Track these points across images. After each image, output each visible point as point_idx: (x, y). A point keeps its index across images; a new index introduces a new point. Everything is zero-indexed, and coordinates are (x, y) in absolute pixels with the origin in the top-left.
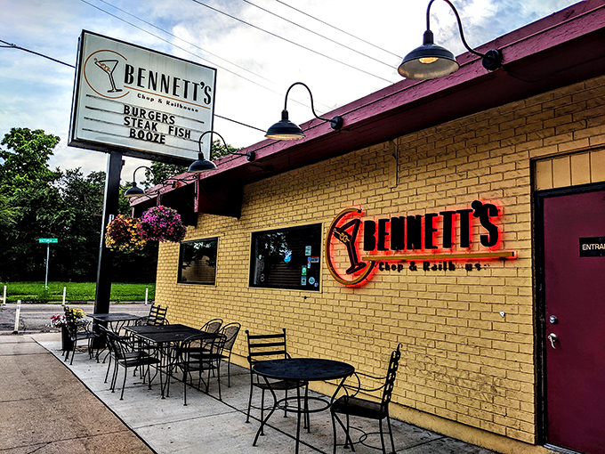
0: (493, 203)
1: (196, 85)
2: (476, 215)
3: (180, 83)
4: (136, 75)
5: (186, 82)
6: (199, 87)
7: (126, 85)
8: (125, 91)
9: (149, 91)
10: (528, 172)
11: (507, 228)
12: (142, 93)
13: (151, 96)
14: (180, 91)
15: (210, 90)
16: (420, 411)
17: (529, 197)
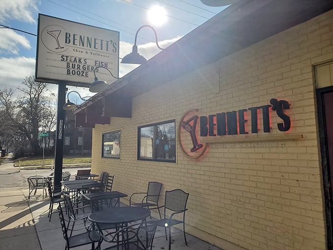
0: (286, 99)
1: (107, 42)
2: (274, 109)
3: (98, 42)
4: (72, 38)
5: (102, 41)
6: (109, 43)
7: (66, 44)
8: (66, 48)
9: (80, 47)
10: (311, 75)
11: (297, 117)
12: (76, 49)
13: (81, 50)
14: (98, 46)
15: (116, 44)
16: (242, 247)
17: (312, 94)
